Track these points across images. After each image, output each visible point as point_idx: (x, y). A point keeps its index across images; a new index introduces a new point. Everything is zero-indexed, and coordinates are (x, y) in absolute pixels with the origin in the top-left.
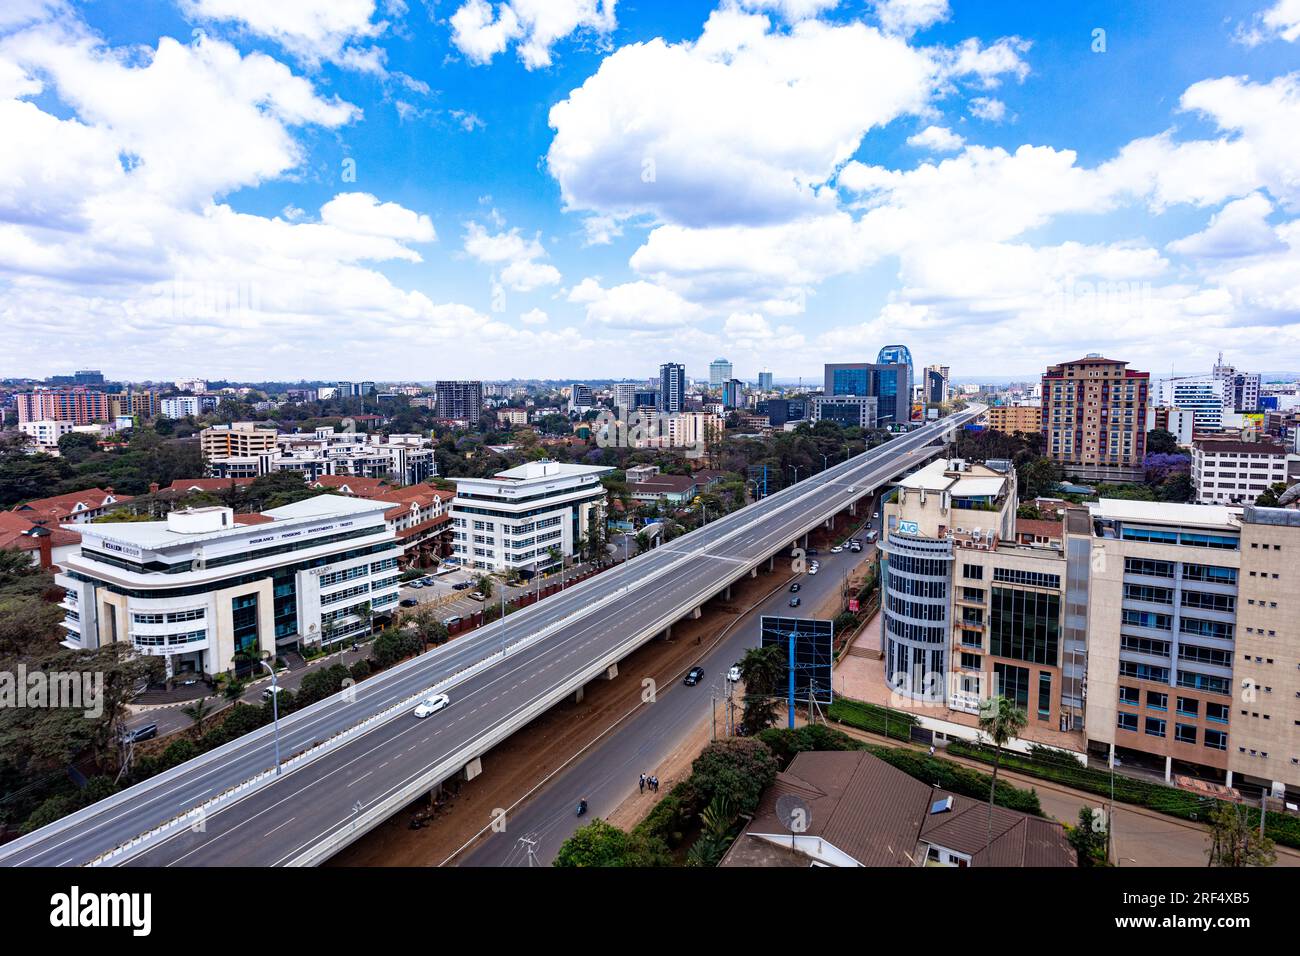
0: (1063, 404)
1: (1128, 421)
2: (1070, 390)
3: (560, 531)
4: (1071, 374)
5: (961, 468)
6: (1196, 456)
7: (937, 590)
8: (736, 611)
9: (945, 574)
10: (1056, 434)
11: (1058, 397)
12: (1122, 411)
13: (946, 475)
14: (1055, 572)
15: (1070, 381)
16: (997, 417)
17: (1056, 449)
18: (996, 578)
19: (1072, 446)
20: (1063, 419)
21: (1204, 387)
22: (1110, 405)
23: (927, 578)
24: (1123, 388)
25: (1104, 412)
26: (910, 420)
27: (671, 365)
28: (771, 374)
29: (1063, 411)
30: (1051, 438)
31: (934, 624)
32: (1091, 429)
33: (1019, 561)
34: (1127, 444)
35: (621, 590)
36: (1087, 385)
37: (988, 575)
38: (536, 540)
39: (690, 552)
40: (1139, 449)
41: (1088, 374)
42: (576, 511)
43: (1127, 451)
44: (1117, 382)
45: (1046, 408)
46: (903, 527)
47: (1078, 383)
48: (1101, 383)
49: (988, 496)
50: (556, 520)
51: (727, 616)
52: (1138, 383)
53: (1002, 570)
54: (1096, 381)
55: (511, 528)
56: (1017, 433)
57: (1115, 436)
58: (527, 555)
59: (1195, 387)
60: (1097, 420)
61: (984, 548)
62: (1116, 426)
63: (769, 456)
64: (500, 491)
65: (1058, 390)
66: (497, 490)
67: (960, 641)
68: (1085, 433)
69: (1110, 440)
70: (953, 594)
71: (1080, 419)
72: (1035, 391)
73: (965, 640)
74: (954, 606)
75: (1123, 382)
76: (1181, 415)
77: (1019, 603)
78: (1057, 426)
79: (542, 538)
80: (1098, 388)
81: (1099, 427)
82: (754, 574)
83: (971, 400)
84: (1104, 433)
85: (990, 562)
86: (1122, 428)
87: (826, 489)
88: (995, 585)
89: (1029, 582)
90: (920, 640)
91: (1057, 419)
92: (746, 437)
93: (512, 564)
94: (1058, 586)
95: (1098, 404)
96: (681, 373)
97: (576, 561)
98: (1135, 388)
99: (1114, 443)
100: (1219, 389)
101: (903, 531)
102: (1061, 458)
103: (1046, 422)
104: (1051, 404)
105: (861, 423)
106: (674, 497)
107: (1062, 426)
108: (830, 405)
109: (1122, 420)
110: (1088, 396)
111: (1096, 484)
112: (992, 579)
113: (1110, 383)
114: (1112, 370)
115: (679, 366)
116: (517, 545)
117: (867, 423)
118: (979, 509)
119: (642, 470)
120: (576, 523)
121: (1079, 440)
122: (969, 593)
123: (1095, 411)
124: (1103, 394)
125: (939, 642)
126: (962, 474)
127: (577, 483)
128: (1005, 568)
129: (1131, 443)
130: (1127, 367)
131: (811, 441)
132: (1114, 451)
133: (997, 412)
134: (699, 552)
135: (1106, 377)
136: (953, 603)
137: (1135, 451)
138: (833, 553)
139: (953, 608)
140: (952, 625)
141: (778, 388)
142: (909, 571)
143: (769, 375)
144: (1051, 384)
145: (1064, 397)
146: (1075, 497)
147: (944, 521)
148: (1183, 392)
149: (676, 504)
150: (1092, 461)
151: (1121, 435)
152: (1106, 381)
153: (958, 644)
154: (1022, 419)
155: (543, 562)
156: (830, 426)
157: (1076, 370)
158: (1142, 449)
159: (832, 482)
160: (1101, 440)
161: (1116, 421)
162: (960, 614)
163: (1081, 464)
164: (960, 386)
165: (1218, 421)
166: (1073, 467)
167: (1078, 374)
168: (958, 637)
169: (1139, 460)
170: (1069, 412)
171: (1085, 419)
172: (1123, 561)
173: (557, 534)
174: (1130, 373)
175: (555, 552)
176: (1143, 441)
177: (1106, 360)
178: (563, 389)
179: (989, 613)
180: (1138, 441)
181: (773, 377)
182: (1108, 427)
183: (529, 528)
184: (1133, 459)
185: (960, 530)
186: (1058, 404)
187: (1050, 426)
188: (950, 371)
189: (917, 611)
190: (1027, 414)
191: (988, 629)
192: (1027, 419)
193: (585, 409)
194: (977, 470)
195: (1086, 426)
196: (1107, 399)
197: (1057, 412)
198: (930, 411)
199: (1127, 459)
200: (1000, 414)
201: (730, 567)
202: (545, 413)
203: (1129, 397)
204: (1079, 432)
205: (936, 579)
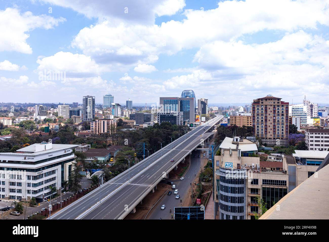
0: (260, 115)
1: (283, 121)
2: (262, 109)
3: (55, 177)
4: (262, 103)
5: (239, 140)
6: (307, 134)
7: (241, 190)
8: (146, 209)
9: (244, 184)
10: (258, 127)
11: (258, 112)
12: (280, 117)
13: (233, 143)
14: (284, 180)
15: (262, 105)
16: (233, 120)
17: (258, 132)
18: (263, 184)
19: (264, 131)
20: (260, 121)
21: (301, 108)
22: (276, 115)
23: (237, 186)
24: (280, 108)
25: (274, 118)
26: (195, 122)
27: (88, 96)
28: (132, 101)
29: (260, 117)
30: (256, 128)
31: (240, 205)
32: (270, 124)
33: (271, 176)
34: (283, 130)
35: (98, 203)
36: (268, 107)
37: (260, 182)
38: (44, 182)
39: (124, 183)
40: (287, 132)
41: (268, 103)
42: (63, 167)
43: (283, 133)
44: (278, 106)
45: (254, 116)
46: (227, 165)
47: (265, 106)
48: (273, 106)
49: (254, 151)
50: (54, 172)
51: (143, 211)
52: (285, 106)
53: (265, 180)
54: (271, 105)
55: (31, 177)
56: (244, 126)
57: (278, 127)
58: (40, 190)
59: (298, 108)
60: (272, 121)
61: (258, 172)
62: (278, 124)
63: (142, 138)
64: (25, 158)
65: (258, 109)
66: (23, 158)
67: (250, 211)
68: (268, 126)
69: (277, 129)
70: (247, 191)
71: (266, 120)
72: (241, 110)
73: (252, 210)
74: (247, 196)
75: (280, 106)
76: (296, 119)
77: (272, 193)
78: (258, 123)
79: (47, 181)
80: (272, 108)
81: (273, 124)
82: (154, 191)
83: (217, 113)
84: (274, 126)
85: (261, 177)
86: (280, 124)
87: (172, 152)
88: (263, 186)
89: (275, 184)
90: (235, 212)
91: (258, 121)
92: (129, 130)
93: (31, 195)
94: (286, 185)
95: (272, 114)
96: (93, 101)
97: (63, 192)
98: (284, 108)
99: (278, 130)
100: (306, 109)
101: (227, 166)
102: (260, 136)
103: (254, 122)
104: (256, 115)
105: (177, 123)
106: (101, 159)
107: (260, 124)
108: (164, 115)
109: (281, 121)
110: (269, 111)
111: (273, 146)
112: (262, 184)
113: (276, 106)
114: (276, 101)
115: (92, 97)
116: (35, 185)
117: (179, 123)
118: (251, 156)
119: (83, 147)
120: (63, 172)
121: (266, 129)
122: (253, 191)
123: (271, 117)
124: (274, 111)
125: (242, 212)
126: (239, 142)
127: (62, 153)
128: (266, 179)
129: (284, 130)
130: (281, 100)
131: (161, 131)
132: (278, 133)
133: (233, 118)
134: (128, 183)
135: (274, 104)
136: (247, 195)
137: (285, 133)
138: (181, 180)
139: (247, 197)
140: (247, 205)
141: (134, 108)
142: (230, 183)
143: (131, 102)
144: (255, 106)
145: (260, 112)
146: (267, 152)
147: (239, 162)
148: (294, 110)
149: (102, 162)
150: (271, 137)
151: (280, 126)
152: (274, 106)
153: (249, 212)
154: (242, 121)
155: (47, 193)
156: (168, 124)
157: (264, 101)
158: (288, 132)
159: (174, 149)
160: (274, 129)
161: (278, 121)
162: (250, 200)
163: (267, 138)
164: (211, 107)
165: (306, 121)
166: (264, 140)
167: (265, 103)
168: (249, 210)
169: (287, 136)
170: (262, 118)
171: (268, 120)
172: (307, 173)
173: (54, 179)
174: (282, 102)
175: (53, 188)
176: (288, 129)
177: (274, 97)
178: (29, 108)
179: (261, 198)
180: (286, 129)
181: (133, 103)
182: (276, 124)
183: (41, 176)
184: (285, 137)
185: (245, 165)
186: (258, 115)
187: (256, 124)
188: (208, 101)
189: (233, 200)
190: (244, 119)
191: (261, 205)
192: (244, 121)
193: (43, 118)
194: (245, 141)
195: (268, 123)
196: (275, 113)
197: (258, 118)
198: (202, 118)
199: (283, 136)
200: (234, 119)
201: (143, 189)
202: (21, 120)
203: (283, 112)
204: (266, 125)
205: (240, 186)
